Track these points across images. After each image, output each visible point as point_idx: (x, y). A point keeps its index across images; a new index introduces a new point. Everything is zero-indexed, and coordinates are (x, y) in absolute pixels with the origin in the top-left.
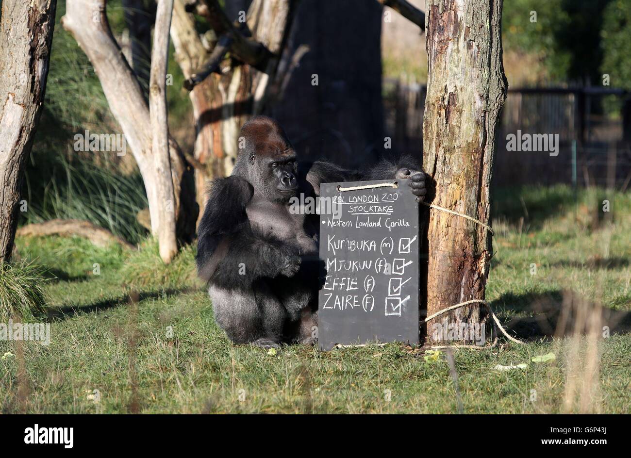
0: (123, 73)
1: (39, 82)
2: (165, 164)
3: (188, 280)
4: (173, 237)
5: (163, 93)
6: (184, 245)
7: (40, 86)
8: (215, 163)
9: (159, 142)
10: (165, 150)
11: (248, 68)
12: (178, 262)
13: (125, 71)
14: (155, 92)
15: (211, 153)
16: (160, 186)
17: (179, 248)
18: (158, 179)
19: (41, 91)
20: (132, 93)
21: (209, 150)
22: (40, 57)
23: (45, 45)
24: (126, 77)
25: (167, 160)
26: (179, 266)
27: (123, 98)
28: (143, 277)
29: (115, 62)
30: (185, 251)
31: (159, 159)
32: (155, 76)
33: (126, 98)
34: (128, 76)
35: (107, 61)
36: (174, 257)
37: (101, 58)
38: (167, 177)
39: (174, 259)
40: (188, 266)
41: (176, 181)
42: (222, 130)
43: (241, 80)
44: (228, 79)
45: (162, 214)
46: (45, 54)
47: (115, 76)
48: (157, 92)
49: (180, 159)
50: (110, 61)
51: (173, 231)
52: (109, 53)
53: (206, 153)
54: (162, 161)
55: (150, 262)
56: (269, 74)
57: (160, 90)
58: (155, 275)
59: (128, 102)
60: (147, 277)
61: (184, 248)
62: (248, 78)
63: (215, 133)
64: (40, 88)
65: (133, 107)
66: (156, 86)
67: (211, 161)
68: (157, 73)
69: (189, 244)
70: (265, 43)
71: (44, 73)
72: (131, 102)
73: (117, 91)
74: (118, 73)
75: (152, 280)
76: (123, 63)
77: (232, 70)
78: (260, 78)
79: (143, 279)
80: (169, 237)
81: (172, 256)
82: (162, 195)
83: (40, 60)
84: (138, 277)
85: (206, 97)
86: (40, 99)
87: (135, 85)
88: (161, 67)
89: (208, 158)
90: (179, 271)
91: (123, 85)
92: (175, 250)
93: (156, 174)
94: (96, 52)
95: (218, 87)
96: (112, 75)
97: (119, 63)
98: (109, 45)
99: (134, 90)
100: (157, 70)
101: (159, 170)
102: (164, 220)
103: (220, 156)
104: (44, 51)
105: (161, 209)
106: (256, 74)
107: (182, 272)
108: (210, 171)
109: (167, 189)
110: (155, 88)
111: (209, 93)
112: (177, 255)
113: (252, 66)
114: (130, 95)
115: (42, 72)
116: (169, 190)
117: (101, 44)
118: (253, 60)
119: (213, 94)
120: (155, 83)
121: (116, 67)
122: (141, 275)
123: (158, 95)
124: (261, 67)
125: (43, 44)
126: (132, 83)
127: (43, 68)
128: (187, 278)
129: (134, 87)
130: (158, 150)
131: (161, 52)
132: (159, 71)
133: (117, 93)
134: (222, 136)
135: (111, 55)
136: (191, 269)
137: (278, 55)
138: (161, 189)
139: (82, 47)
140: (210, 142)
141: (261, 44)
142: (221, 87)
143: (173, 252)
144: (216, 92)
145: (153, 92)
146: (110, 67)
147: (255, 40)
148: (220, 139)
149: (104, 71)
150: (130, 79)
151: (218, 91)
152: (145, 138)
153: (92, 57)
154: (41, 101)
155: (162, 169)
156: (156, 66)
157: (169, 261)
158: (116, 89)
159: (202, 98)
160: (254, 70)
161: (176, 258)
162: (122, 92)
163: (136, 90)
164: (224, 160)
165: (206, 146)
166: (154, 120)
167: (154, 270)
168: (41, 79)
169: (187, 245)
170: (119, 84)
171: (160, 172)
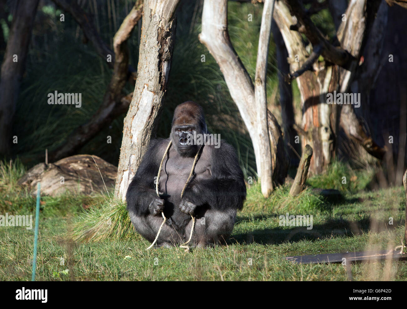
0: (239, 71)
1: (165, 76)
2: (265, 132)
3: (280, 209)
4: (270, 180)
5: (263, 84)
6: (277, 186)
7: (165, 79)
8: (314, 131)
9: (261, 116)
10: (265, 122)
11: (337, 67)
12: (273, 197)
13: (240, 69)
14: (258, 83)
15: (312, 124)
16: (261, 146)
17: (274, 187)
18: (260, 141)
19: (166, 83)
20: (245, 84)
21: (310, 123)
22: (165, 60)
23: (169, 53)
24: (241, 73)
25: (266, 129)
26: (274, 200)
27: (239, 88)
28: (250, 207)
29: (233, 63)
30: (279, 190)
31: (261, 128)
32: (258, 72)
33: (240, 88)
34: (242, 73)
35: (228, 63)
36: (270, 194)
37: (224, 61)
38: (266, 140)
39: (271, 195)
40: (280, 200)
41: (274, 142)
42: (319, 109)
43: (332, 75)
44: (323, 74)
45: (263, 164)
46: (168, 58)
47: (234, 73)
48: (259, 84)
49: (276, 128)
50: (230, 63)
51: (270, 176)
52: (230, 58)
53: (308, 124)
54: (263, 129)
55: (255, 197)
56: (352, 72)
57: (261, 82)
58: (258, 205)
59: (242, 90)
60: (253, 207)
61: (277, 188)
62: (337, 74)
63: (315, 111)
64: (165, 81)
65: (245, 93)
66: (259, 79)
67: (311, 129)
68: (260, 71)
69: (282, 185)
70: (349, 51)
71: (168, 71)
72: (244, 90)
73: (235, 83)
74: (236, 70)
75: (256, 209)
76: (239, 64)
77: (326, 69)
78: (345, 74)
79: (250, 208)
80: (268, 180)
81: (270, 193)
82: (263, 152)
83: (165, 62)
84: (247, 206)
85: (309, 87)
86: (165, 88)
87: (247, 79)
88: (262, 67)
89: (309, 128)
90: (274, 203)
91: (238, 79)
92: (272, 189)
93: (259, 138)
94: (221, 57)
95: (316, 80)
96: (231, 73)
97: (236, 64)
98: (229, 52)
99: (246, 82)
100: (260, 69)
101: (260, 135)
102: (264, 169)
103: (318, 126)
104: (167, 56)
105: (262, 161)
106: (342, 71)
107: (276, 203)
108: (311, 137)
109: (266, 148)
110: (258, 81)
111: (310, 84)
112: (273, 192)
113: (340, 66)
114: (243, 85)
115: (166, 70)
116: (268, 149)
117: (224, 52)
118: (340, 62)
119: (313, 84)
120: (259, 77)
121: (234, 67)
122: (248, 206)
123: (261, 85)
124: (346, 67)
125: (167, 51)
126: (245, 78)
127: (168, 67)
128: (279, 207)
129: (246, 80)
130: (260, 122)
131: (263, 57)
132: (262, 69)
133: (235, 84)
134: (319, 113)
135: (231, 59)
136: (281, 201)
137: (358, 59)
138: (262, 148)
139: (212, 54)
140: (311, 117)
141: (346, 51)
142: (319, 80)
143: (270, 190)
144: (315, 84)
145: (257, 83)
146: (230, 66)
147: (342, 49)
148: (318, 115)
149: (226, 70)
150: (244, 75)
151: (317, 83)
152: (253, 114)
153: (218, 60)
154: (166, 89)
155: (263, 135)
156: (259, 66)
157: (267, 196)
158: (234, 81)
159: (306, 88)
160: (341, 68)
161: (272, 194)
162: (238, 83)
163: (247, 82)
164: (320, 129)
165: (308, 120)
166: (257, 102)
167: (258, 202)
168: (166, 74)
169: (280, 186)
170: (236, 78)
171: (261, 137)
